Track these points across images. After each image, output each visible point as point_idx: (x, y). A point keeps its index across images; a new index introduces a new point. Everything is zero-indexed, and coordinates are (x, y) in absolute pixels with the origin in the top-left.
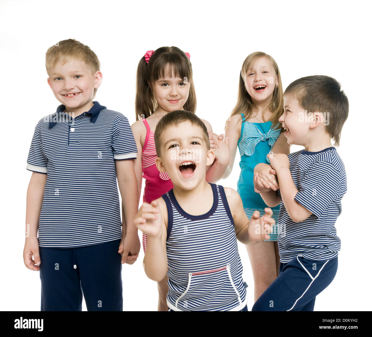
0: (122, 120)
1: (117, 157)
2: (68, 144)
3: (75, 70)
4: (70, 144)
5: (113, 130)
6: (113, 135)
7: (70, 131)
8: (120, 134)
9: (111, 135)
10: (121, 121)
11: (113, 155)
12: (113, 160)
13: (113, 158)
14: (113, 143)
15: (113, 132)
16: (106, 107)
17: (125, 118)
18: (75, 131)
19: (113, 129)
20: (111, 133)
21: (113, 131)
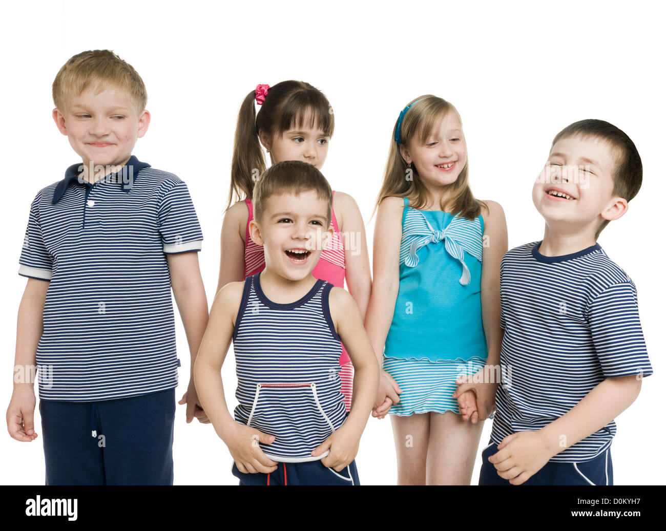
0: (175, 186)
1: (169, 249)
2: (83, 226)
3: (115, 105)
4: (85, 227)
5: (160, 203)
6: (160, 212)
7: (87, 206)
8: (171, 210)
9: (157, 212)
10: (173, 187)
11: (163, 246)
12: (162, 253)
13: (161, 250)
14: (161, 225)
15: (160, 207)
16: (149, 164)
17: (180, 183)
18: (95, 206)
19: (161, 201)
20: (156, 208)
21: (160, 205)
